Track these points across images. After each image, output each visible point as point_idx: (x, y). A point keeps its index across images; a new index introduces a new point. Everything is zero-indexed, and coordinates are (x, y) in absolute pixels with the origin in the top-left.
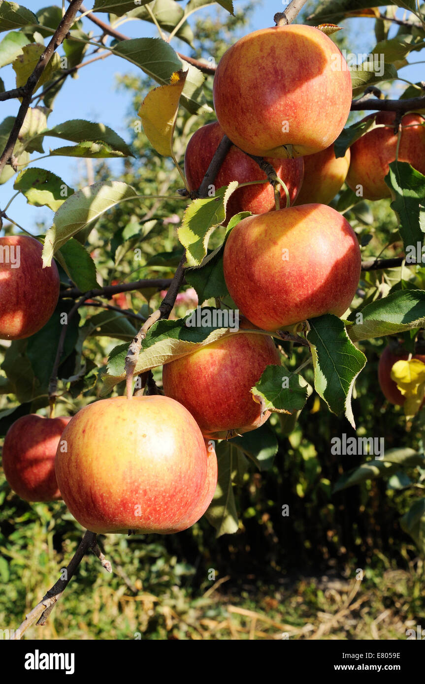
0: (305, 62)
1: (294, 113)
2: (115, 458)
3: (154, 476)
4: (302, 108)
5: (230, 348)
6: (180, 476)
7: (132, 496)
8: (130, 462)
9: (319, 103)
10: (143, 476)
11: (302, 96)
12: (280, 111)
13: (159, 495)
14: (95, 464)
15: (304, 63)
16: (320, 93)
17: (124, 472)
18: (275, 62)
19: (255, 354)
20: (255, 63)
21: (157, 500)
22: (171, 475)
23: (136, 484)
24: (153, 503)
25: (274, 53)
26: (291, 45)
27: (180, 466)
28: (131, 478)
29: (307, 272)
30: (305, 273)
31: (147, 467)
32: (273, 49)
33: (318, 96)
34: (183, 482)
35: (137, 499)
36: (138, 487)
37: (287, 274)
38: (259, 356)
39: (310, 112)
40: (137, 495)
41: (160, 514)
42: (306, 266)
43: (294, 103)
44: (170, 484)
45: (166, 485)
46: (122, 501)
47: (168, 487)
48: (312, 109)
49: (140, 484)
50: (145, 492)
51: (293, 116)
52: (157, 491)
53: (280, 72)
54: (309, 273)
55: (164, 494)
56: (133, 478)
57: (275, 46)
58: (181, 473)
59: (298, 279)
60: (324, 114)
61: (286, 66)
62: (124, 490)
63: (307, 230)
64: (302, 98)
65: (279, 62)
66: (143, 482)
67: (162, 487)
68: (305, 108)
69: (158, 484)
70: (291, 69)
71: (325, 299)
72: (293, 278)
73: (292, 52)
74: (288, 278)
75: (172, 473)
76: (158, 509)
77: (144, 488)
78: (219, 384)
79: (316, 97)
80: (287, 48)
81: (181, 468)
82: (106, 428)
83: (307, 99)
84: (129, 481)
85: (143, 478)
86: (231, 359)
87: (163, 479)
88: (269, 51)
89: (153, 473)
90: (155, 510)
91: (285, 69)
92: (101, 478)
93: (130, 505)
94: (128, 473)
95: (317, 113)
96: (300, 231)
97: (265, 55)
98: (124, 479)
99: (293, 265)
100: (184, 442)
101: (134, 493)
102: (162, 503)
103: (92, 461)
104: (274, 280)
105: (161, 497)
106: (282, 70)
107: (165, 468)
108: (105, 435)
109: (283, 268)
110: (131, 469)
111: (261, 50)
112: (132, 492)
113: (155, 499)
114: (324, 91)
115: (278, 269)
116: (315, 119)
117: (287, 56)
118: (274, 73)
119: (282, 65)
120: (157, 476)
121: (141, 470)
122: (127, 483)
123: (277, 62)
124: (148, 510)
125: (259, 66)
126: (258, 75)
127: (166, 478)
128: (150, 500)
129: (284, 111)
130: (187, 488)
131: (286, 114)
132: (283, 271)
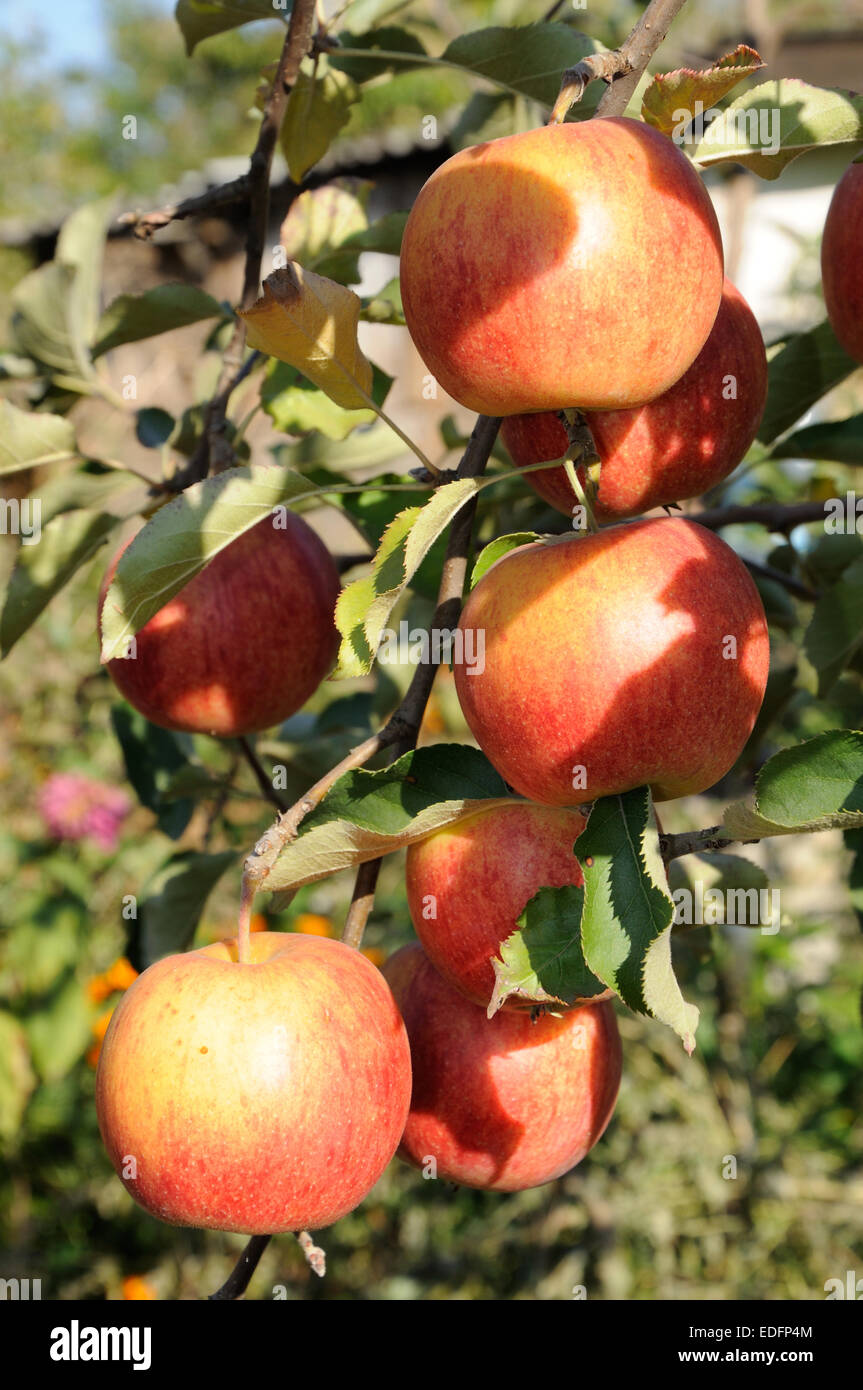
0: (522, 242)
1: (509, 356)
2: (146, 1091)
3: (216, 1133)
4: (524, 346)
5: (486, 836)
6: (276, 1136)
7: (178, 1170)
8: (171, 1103)
9: (563, 329)
10: (195, 1132)
11: (517, 319)
12: (480, 352)
13: (231, 1171)
14: (118, 1096)
15: (518, 244)
16: (562, 308)
17: (160, 1123)
18: (461, 243)
20: (428, 245)
21: (229, 1181)
22: (256, 1134)
23: (182, 1148)
24: (223, 1186)
25: (462, 223)
26: (498, 202)
27: (275, 1116)
28: (172, 1135)
29: (560, 706)
30: (557, 707)
31: (202, 1115)
32: (460, 213)
33: (557, 315)
34: (285, 1148)
35: (188, 1176)
36: (187, 1153)
37: (522, 706)
39: (542, 350)
40: (187, 1169)
41: (242, 1208)
42: (557, 692)
43: (503, 335)
44: (253, 1151)
45: (244, 1154)
46: (163, 1178)
47: (251, 1157)
48: (546, 344)
49: (190, 1149)
50: (201, 1163)
51: (507, 363)
52: (226, 1163)
53: (469, 268)
54: (565, 708)
55: (242, 1171)
56: (177, 1134)
57: (467, 204)
58: (277, 1129)
59: (544, 718)
60: (584, 351)
61: (481, 254)
62: (162, 1158)
63: (567, 609)
64: (518, 324)
65: (468, 243)
66: (196, 1144)
67: (236, 1156)
68: (528, 345)
69: (226, 1151)
70: (491, 259)
71: (614, 762)
72: (535, 717)
73: (498, 217)
74: (525, 716)
75: (256, 1129)
76: (236, 1199)
77: (199, 1158)
79: (550, 318)
80: (487, 209)
81: (277, 1120)
82: (142, 1026)
83: (531, 324)
84: (169, 1140)
85: (195, 1137)
86: (485, 862)
87: (237, 1142)
88: (454, 217)
89: (216, 1129)
90: (229, 1199)
91: (478, 260)
92: (127, 1128)
93: (177, 1187)
94: (167, 1126)
95: (563, 352)
96: (551, 613)
97: (446, 226)
98: (161, 1136)
99: (532, 690)
100: (293, 1067)
101: (181, 1165)
102: (241, 1188)
103: (116, 1090)
104: (503, 718)
105: (238, 1176)
106: (473, 263)
107: (241, 1119)
108: (137, 1041)
109: (514, 693)
110: (172, 1117)
111: (441, 215)
112: (176, 1162)
113: (224, 1179)
114: (573, 301)
115: (507, 696)
116: (562, 364)
117: (486, 229)
118: (457, 271)
119: (473, 251)
120: (222, 1135)
121: (190, 1122)
122: (166, 1144)
123: (465, 244)
124: (216, 1199)
125: (434, 252)
126: (431, 272)
127: (243, 1139)
128: (214, 1180)
129: (486, 352)
130: (301, 1160)
131: (492, 359)
132: (514, 701)
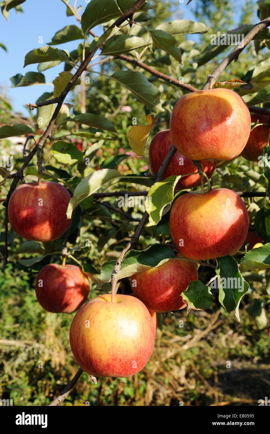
0: (225, 115)
1: (216, 144)
2: (104, 340)
3: (126, 351)
4: (221, 141)
5: (170, 268)
6: (140, 351)
7: (113, 362)
8: (113, 343)
9: (231, 138)
10: (120, 351)
11: (222, 134)
12: (209, 142)
13: (128, 361)
14: (92, 342)
15: (224, 116)
16: (233, 133)
17: (109, 349)
18: (207, 114)
19: (184, 272)
20: (195, 113)
21: (127, 364)
22: (136, 350)
23: (115, 356)
24: (125, 365)
25: (207, 109)
26: (217, 104)
27: (140, 345)
28: (113, 352)
29: (219, 234)
30: (218, 234)
31: (122, 347)
32: (206, 106)
33: (231, 134)
34: (142, 354)
35: (115, 364)
36: (117, 357)
37: (207, 234)
38: (186, 273)
39: (226, 143)
40: (116, 362)
41: (128, 371)
42: (218, 231)
43: (217, 138)
44: (134, 355)
45: (132, 356)
46: (107, 364)
47: (134, 357)
48: (227, 142)
49: (118, 356)
50: (120, 360)
51: (216, 146)
52: (127, 359)
53: (210, 120)
54: (220, 235)
55: (131, 361)
56: (114, 352)
57: (208, 104)
58: (141, 349)
59: (213, 237)
60: (234, 144)
61: (213, 117)
62: (108, 359)
63: (220, 209)
64: (222, 136)
65: (209, 114)
66: (120, 354)
67: (130, 357)
68: (223, 141)
69: (128, 356)
70: (216, 119)
71: (228, 249)
72: (210, 237)
73: (218, 108)
74: (207, 237)
75: (136, 349)
76: (127, 369)
77: (120, 358)
78: (163, 289)
79: (229, 135)
80: (215, 106)
81: (141, 346)
82: (100, 322)
83: (225, 136)
84: (112, 354)
85: (120, 352)
86: (170, 275)
87: (131, 353)
88: (204, 107)
89: (126, 350)
90: (125, 369)
91: (213, 118)
92: (96, 351)
93: (111, 367)
94: (111, 350)
95: (230, 144)
96: (216, 210)
97: (202, 109)
98: (109, 353)
99: (211, 230)
100: (143, 331)
101: (114, 360)
102: (129, 366)
103: (91, 340)
104: (199, 237)
105: (129, 362)
106: (211, 119)
107: (132, 347)
108: (99, 326)
109: (205, 231)
110: (113, 347)
111: (200, 106)
112: (113, 360)
113: (126, 364)
114: (235, 131)
115: (202, 231)
116: (228, 147)
117: (215, 111)
118: (206, 121)
119: (211, 116)
120: (127, 351)
121: (118, 348)
122: (110, 355)
123: (208, 114)
124: (121, 369)
125: (198, 116)
126: (197, 121)
127: (132, 352)
128: (123, 364)
129: (210, 142)
130: (144, 357)
131: (212, 144)
132: (205, 233)
